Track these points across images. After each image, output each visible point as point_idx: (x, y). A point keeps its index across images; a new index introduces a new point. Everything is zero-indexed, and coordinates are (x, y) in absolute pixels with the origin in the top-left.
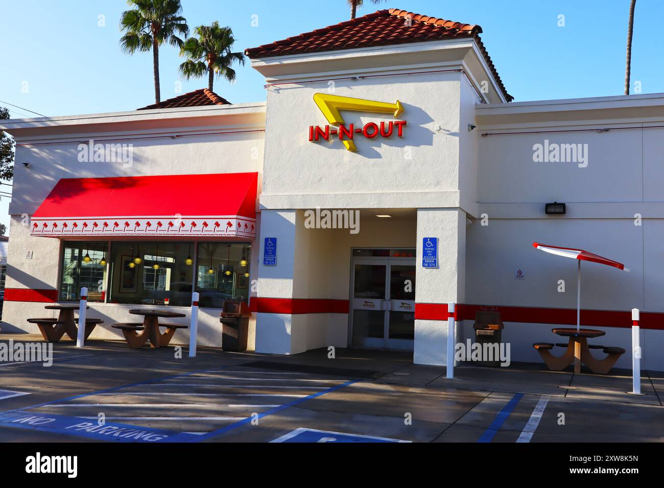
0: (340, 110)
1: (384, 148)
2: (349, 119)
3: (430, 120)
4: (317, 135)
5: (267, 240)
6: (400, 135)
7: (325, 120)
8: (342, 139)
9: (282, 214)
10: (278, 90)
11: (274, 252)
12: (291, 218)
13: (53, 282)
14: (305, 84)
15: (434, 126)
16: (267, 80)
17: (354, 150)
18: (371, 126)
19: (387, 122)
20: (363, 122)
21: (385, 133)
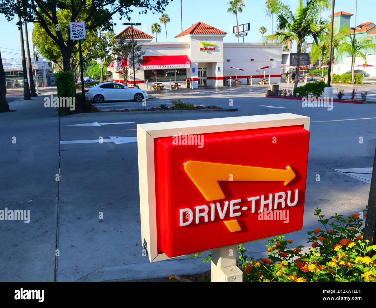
0: (205, 45)
1: (212, 52)
2: (206, 47)
3: (219, 47)
4: (201, 49)
5: (193, 68)
6: (215, 50)
7: (202, 47)
8: (205, 50)
9: (195, 63)
10: (193, 40)
11: (194, 70)
12: (197, 64)
13: (143, 79)
14: (198, 39)
15: (219, 49)
16: (190, 38)
17: (207, 52)
18: (210, 48)
19: (213, 48)
20: (209, 47)
21: (212, 49)
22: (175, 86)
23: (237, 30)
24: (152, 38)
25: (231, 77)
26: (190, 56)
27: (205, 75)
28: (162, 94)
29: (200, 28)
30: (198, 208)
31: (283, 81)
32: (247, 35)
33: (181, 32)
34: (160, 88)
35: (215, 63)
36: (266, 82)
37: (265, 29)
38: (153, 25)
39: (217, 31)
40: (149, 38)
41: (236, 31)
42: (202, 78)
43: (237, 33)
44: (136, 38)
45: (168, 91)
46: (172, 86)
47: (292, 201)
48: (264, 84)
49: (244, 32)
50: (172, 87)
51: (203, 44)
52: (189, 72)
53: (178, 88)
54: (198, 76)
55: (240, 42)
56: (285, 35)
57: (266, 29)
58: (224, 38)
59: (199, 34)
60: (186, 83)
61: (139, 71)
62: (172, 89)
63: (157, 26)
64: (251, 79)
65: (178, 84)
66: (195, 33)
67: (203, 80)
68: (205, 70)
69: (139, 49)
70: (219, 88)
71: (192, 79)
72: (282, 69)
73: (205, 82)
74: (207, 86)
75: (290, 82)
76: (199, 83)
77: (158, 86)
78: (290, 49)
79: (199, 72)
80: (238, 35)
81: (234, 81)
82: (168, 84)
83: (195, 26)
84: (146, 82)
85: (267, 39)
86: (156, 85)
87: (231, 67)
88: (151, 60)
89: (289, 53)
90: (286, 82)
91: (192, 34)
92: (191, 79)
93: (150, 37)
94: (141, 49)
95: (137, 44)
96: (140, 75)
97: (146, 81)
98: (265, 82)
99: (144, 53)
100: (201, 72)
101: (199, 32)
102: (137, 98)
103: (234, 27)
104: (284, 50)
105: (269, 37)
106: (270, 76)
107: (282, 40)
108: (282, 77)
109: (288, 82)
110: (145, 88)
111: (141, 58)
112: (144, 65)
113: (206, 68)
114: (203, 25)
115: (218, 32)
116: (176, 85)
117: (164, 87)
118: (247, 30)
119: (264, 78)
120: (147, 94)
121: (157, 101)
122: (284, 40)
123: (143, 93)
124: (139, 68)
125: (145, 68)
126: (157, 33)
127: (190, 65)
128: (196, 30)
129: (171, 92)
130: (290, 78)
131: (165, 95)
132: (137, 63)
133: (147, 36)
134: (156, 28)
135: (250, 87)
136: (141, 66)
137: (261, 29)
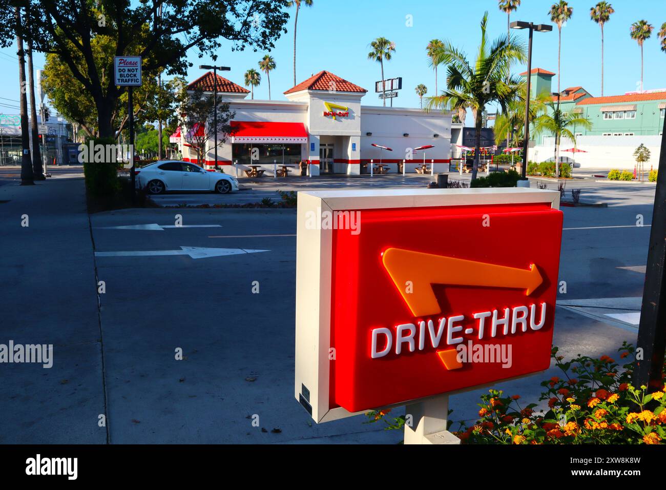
0: (332, 107)
1: (343, 119)
2: (334, 110)
3: (354, 113)
4: (326, 114)
5: (312, 144)
6: (347, 116)
7: (328, 110)
8: (332, 116)
9: (316, 136)
10: (313, 99)
11: (314, 147)
12: (318, 137)
13: (230, 158)
14: (321, 98)
15: (355, 115)
16: (309, 96)
17: (335, 119)
18: (340, 113)
19: (344, 112)
20: (338, 112)
21: (344, 115)
22: (282, 171)
23: (382, 87)
24: (247, 92)
25: (372, 161)
26: (307, 124)
27: (331, 155)
28: (260, 183)
29: (325, 80)
30: (399, 328)
31: (454, 169)
32: (396, 96)
33: (292, 86)
34: (258, 174)
35: (347, 138)
36: (426, 170)
37: (424, 88)
38: (248, 73)
39: (352, 86)
40: (242, 92)
41: (380, 88)
42: (326, 160)
43: (382, 92)
44: (221, 91)
45: (271, 180)
46: (277, 171)
47: (537, 321)
48: (423, 173)
49: (393, 91)
50: (277, 173)
51: (329, 106)
52: (305, 149)
53: (287, 174)
54: (319, 157)
55: (386, 106)
56: (458, 97)
57: (426, 88)
58: (362, 98)
59: (323, 90)
60: (300, 167)
61: (224, 145)
62: (277, 176)
63: (254, 74)
64: (404, 164)
65: (288, 168)
66: (317, 88)
67: (327, 163)
68: (330, 147)
69: (225, 108)
70: (353, 177)
71: (311, 162)
72: (451, 151)
73: (331, 167)
74: (334, 173)
75: (464, 171)
76: (321, 168)
77: (253, 171)
78: (462, 121)
79: (321, 150)
80: (383, 96)
81: (377, 166)
82: (270, 169)
83: (317, 77)
84: (235, 163)
85: (432, 103)
86: (252, 168)
87: (373, 145)
88: (244, 128)
89: (461, 127)
90: (458, 172)
91: (313, 89)
92: (308, 161)
93: (244, 91)
94: (229, 109)
95: (223, 101)
96: (226, 152)
97: (234, 161)
98: (424, 170)
99: (233, 117)
100: (325, 150)
101: (323, 86)
102: (220, 188)
103: (376, 83)
104: (453, 122)
105: (434, 99)
106: (433, 161)
107: (454, 105)
108: (452, 163)
109: (461, 171)
110: (232, 172)
111: (228, 123)
112: (232, 135)
113: (332, 145)
114: (329, 77)
115: (354, 88)
116: (284, 170)
117: (265, 173)
118: (398, 88)
119: (424, 164)
120: (237, 183)
121: (254, 194)
122: (457, 105)
123: (230, 181)
124: (224, 140)
125: (233, 140)
126: (254, 86)
127: (307, 139)
128: (318, 84)
129: (275, 181)
130: (464, 166)
131: (266, 186)
132: (221, 132)
133: (238, 88)
134: (253, 78)
135: (402, 177)
136: (228, 137)
137: (419, 88)
